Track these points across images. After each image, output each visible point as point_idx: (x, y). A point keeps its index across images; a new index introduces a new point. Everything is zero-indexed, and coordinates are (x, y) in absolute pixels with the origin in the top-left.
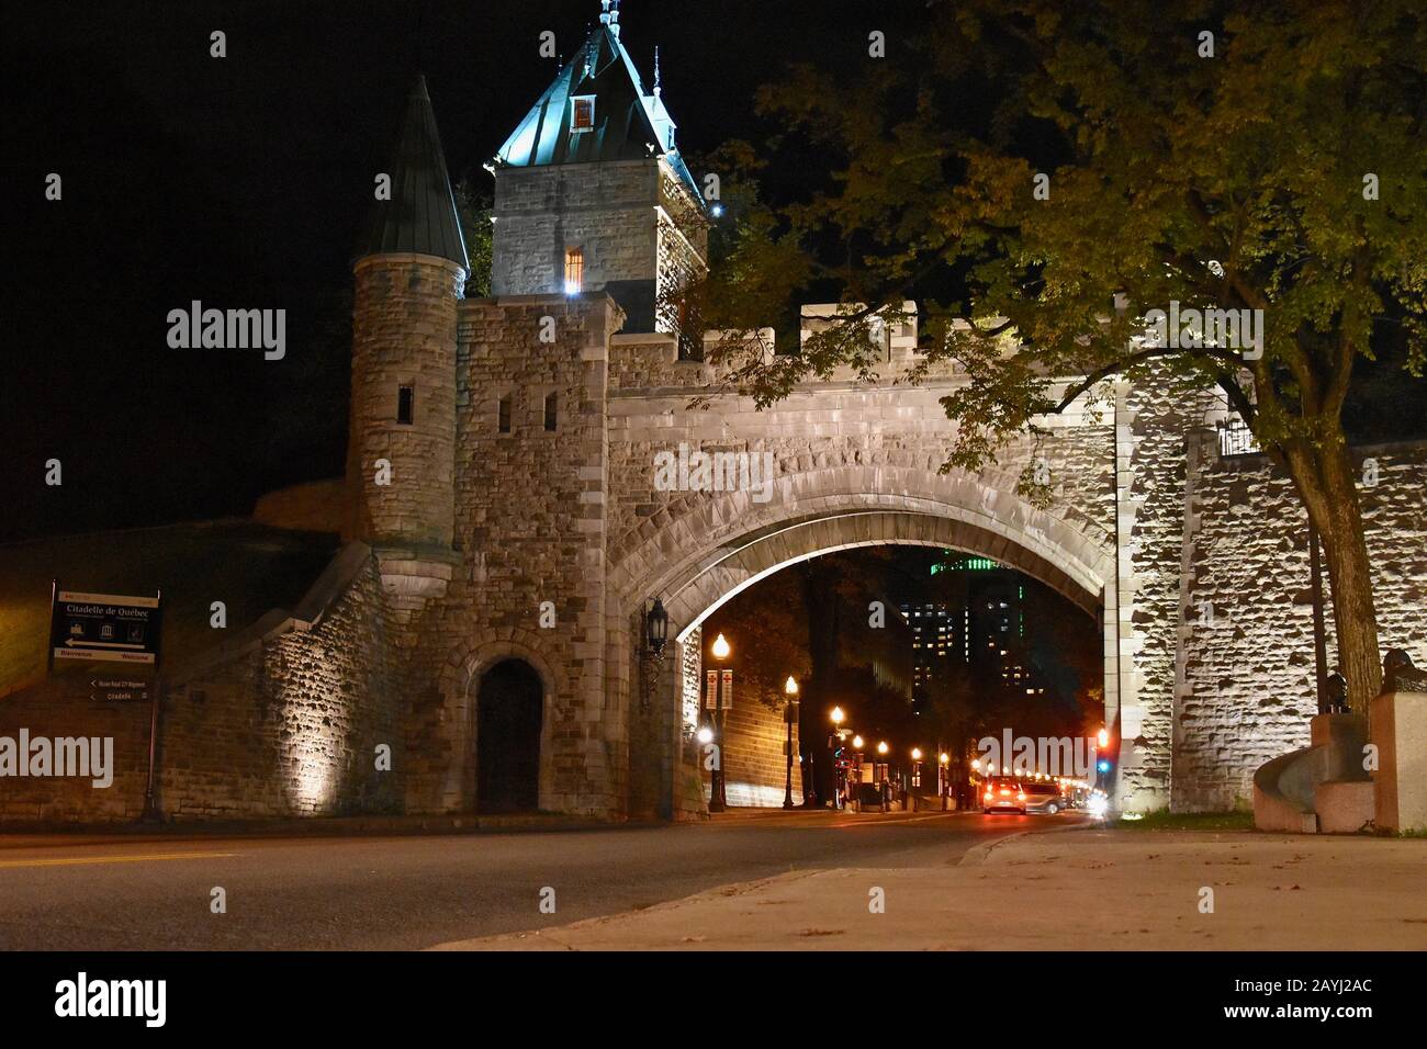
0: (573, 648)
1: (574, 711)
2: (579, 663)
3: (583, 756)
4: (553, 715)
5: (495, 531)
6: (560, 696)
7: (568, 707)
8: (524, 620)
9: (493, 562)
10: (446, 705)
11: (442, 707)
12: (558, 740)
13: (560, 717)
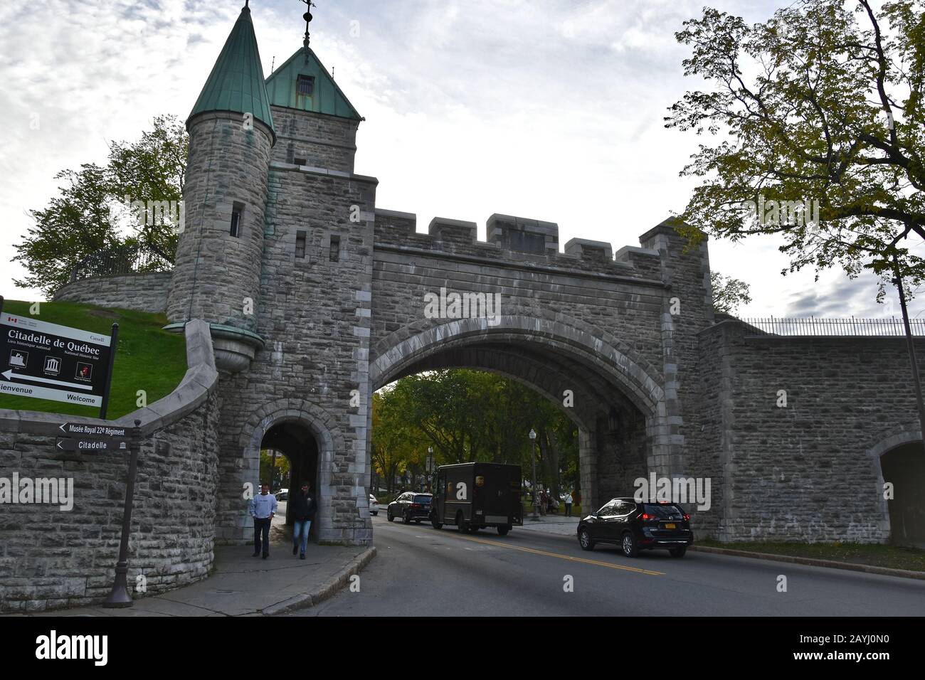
0: (348, 419)
1: (347, 465)
2: (352, 430)
3: (355, 499)
4: (332, 467)
5: (290, 327)
6: (338, 454)
7: (343, 462)
8: (310, 395)
9: (289, 350)
10: (245, 456)
11: (241, 457)
12: (334, 487)
13: (336, 469)
